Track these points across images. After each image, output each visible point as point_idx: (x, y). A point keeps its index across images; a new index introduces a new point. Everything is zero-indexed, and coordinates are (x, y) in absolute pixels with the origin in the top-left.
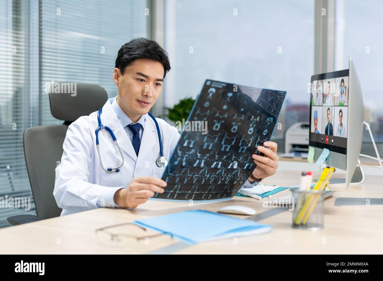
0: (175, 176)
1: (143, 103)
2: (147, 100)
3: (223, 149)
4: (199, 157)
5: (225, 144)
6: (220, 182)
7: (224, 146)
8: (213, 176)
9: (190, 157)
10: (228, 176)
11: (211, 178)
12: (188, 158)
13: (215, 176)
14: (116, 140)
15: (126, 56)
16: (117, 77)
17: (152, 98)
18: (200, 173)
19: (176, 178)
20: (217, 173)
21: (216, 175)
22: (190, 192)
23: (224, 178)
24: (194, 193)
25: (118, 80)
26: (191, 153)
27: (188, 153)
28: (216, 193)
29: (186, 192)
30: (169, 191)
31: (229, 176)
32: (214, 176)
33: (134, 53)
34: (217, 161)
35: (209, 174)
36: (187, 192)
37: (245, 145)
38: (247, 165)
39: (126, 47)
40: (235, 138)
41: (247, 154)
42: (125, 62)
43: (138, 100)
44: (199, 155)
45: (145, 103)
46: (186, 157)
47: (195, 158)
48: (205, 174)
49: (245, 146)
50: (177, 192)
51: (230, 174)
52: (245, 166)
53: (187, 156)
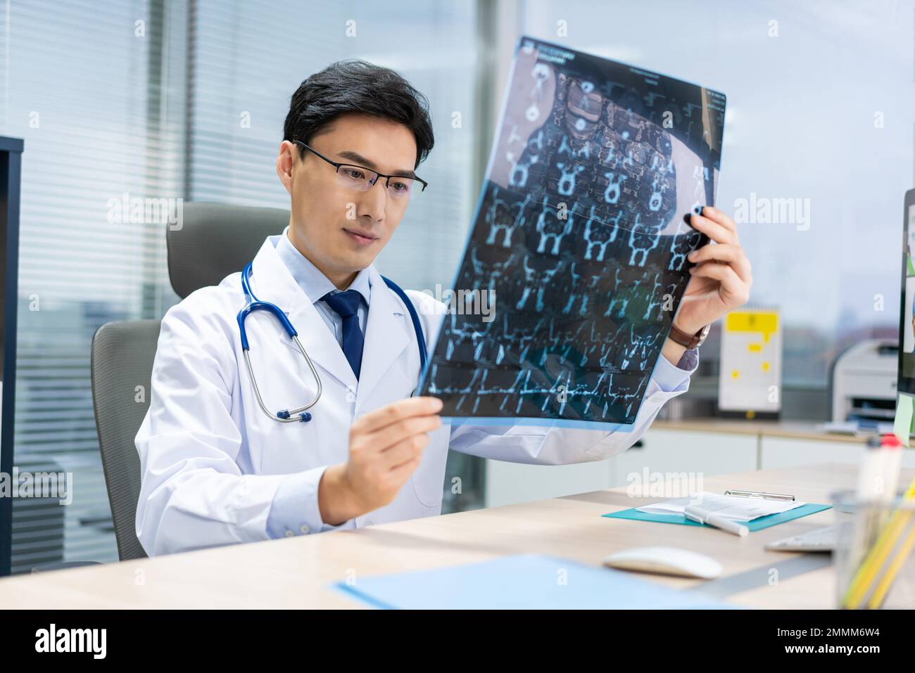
0: (471, 337)
1: (358, 237)
2: (370, 227)
3: (588, 256)
4: (529, 278)
5: (592, 237)
6: (585, 358)
7: (591, 245)
8: (567, 339)
9: (506, 278)
10: (605, 340)
11: (564, 348)
12: (500, 283)
13: (574, 341)
14: (296, 336)
15: (313, 109)
16: (288, 166)
17: (382, 223)
18: (536, 329)
19: (475, 344)
20: (578, 332)
21: (575, 337)
22: (511, 390)
23: (595, 347)
24: (522, 392)
25: (290, 176)
26: (506, 265)
27: (499, 265)
28: (578, 395)
29: (501, 391)
30: (462, 392)
31: (607, 340)
32: (572, 340)
33: (336, 99)
34: (576, 291)
35: (559, 333)
36: (505, 391)
37: (643, 243)
38: (651, 306)
39: (314, 82)
40: (616, 220)
41: (650, 273)
42: (310, 124)
43: (344, 229)
44: (529, 271)
45: (364, 237)
46: (497, 279)
47: (519, 283)
48: (549, 333)
49: (644, 247)
50: (480, 392)
51: (610, 334)
52: (647, 312)
53: (497, 274)
